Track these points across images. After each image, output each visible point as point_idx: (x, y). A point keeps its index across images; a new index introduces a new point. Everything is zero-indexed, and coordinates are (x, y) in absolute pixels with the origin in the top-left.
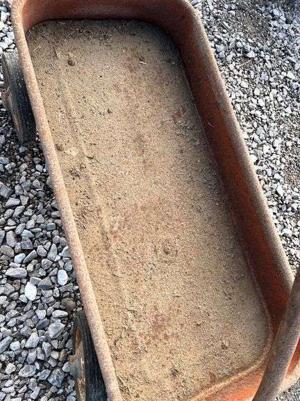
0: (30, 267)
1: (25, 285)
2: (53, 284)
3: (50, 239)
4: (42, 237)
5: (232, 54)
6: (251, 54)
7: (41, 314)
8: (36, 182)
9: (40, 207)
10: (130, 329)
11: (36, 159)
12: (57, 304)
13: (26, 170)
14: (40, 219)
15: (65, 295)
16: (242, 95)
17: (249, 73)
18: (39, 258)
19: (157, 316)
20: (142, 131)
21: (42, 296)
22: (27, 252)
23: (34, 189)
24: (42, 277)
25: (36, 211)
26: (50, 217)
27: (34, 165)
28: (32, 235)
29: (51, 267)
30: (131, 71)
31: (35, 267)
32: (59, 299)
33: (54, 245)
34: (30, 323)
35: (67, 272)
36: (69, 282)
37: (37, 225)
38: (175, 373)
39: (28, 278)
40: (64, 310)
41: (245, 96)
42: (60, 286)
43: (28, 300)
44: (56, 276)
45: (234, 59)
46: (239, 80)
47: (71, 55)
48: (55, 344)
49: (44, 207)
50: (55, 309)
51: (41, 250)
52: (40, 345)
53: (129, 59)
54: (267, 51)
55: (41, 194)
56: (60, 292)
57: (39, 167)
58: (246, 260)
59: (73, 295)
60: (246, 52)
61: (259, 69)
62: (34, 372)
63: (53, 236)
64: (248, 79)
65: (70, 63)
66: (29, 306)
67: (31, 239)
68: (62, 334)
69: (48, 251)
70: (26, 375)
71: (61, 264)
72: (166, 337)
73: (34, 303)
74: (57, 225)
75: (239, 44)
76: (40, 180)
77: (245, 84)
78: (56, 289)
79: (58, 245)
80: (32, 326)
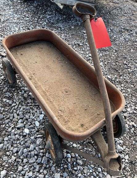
0: (25, 123)
1: (24, 129)
2: (34, 127)
3: (29, 113)
4: (26, 113)
5: (75, 46)
6: (81, 44)
7: (32, 138)
8: (20, 97)
9: (23, 104)
10: (61, 115)
11: (19, 91)
12: (38, 133)
13: (16, 95)
14: (24, 107)
15: (40, 130)
16: (82, 55)
17: (82, 49)
18: (27, 119)
19: (69, 110)
20: (48, 64)
21: (31, 131)
22: (22, 119)
23: (20, 99)
24: (30, 125)
25: (22, 105)
26: (27, 106)
27: (18, 93)
28: (23, 113)
29: (32, 121)
30: (40, 52)
31: (26, 123)
32: (37, 131)
33: (31, 114)
34: (29, 142)
35: (38, 122)
36: (40, 125)
37: (24, 109)
38: (82, 125)
39: (24, 127)
40: (41, 134)
41: (84, 55)
42: (37, 127)
43: (27, 134)
44: (35, 124)
45: (76, 47)
46: (80, 52)
47: (22, 53)
48: (41, 147)
49: (25, 103)
50: (37, 135)
51: (27, 116)
52: (35, 149)
53: (38, 49)
54: (86, 42)
55: (23, 100)
56: (38, 129)
57: (20, 93)
58: (96, 88)
59: (43, 129)
60: (79, 44)
61: (85, 47)
62: (35, 160)
63: (30, 111)
64: (83, 51)
65: (22, 55)
66: (27, 136)
67: (23, 114)
68: (42, 143)
69: (30, 116)
70: (32, 161)
71: (35, 119)
72: (75, 115)
73: (29, 134)
74: (31, 108)
75: (76, 43)
76: (21, 96)
77: (82, 52)
78: (36, 128)
79: (33, 114)
80: (30, 142)
